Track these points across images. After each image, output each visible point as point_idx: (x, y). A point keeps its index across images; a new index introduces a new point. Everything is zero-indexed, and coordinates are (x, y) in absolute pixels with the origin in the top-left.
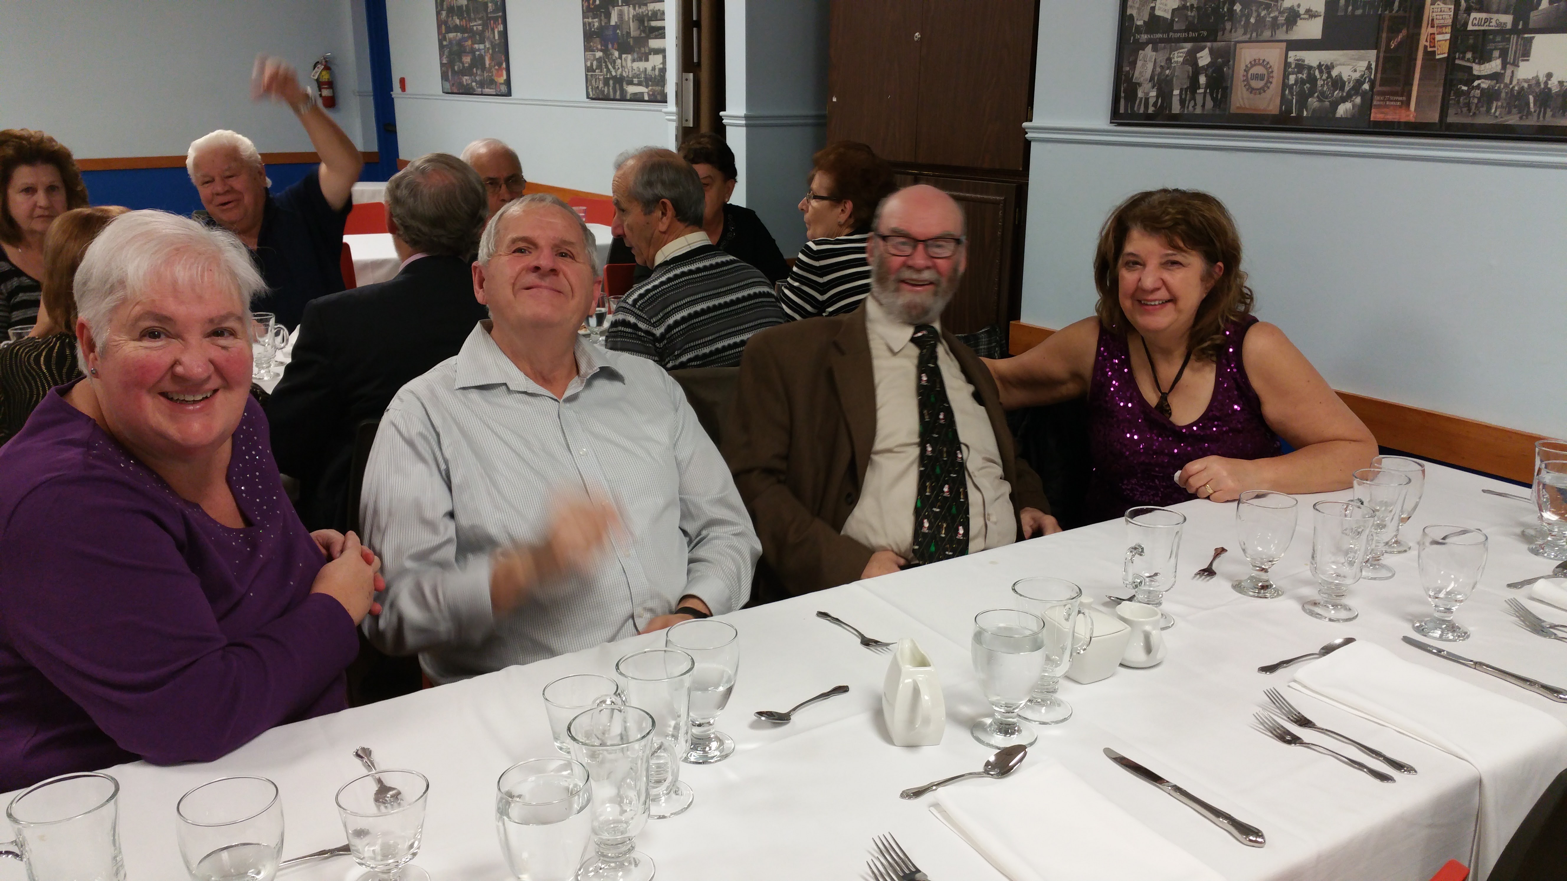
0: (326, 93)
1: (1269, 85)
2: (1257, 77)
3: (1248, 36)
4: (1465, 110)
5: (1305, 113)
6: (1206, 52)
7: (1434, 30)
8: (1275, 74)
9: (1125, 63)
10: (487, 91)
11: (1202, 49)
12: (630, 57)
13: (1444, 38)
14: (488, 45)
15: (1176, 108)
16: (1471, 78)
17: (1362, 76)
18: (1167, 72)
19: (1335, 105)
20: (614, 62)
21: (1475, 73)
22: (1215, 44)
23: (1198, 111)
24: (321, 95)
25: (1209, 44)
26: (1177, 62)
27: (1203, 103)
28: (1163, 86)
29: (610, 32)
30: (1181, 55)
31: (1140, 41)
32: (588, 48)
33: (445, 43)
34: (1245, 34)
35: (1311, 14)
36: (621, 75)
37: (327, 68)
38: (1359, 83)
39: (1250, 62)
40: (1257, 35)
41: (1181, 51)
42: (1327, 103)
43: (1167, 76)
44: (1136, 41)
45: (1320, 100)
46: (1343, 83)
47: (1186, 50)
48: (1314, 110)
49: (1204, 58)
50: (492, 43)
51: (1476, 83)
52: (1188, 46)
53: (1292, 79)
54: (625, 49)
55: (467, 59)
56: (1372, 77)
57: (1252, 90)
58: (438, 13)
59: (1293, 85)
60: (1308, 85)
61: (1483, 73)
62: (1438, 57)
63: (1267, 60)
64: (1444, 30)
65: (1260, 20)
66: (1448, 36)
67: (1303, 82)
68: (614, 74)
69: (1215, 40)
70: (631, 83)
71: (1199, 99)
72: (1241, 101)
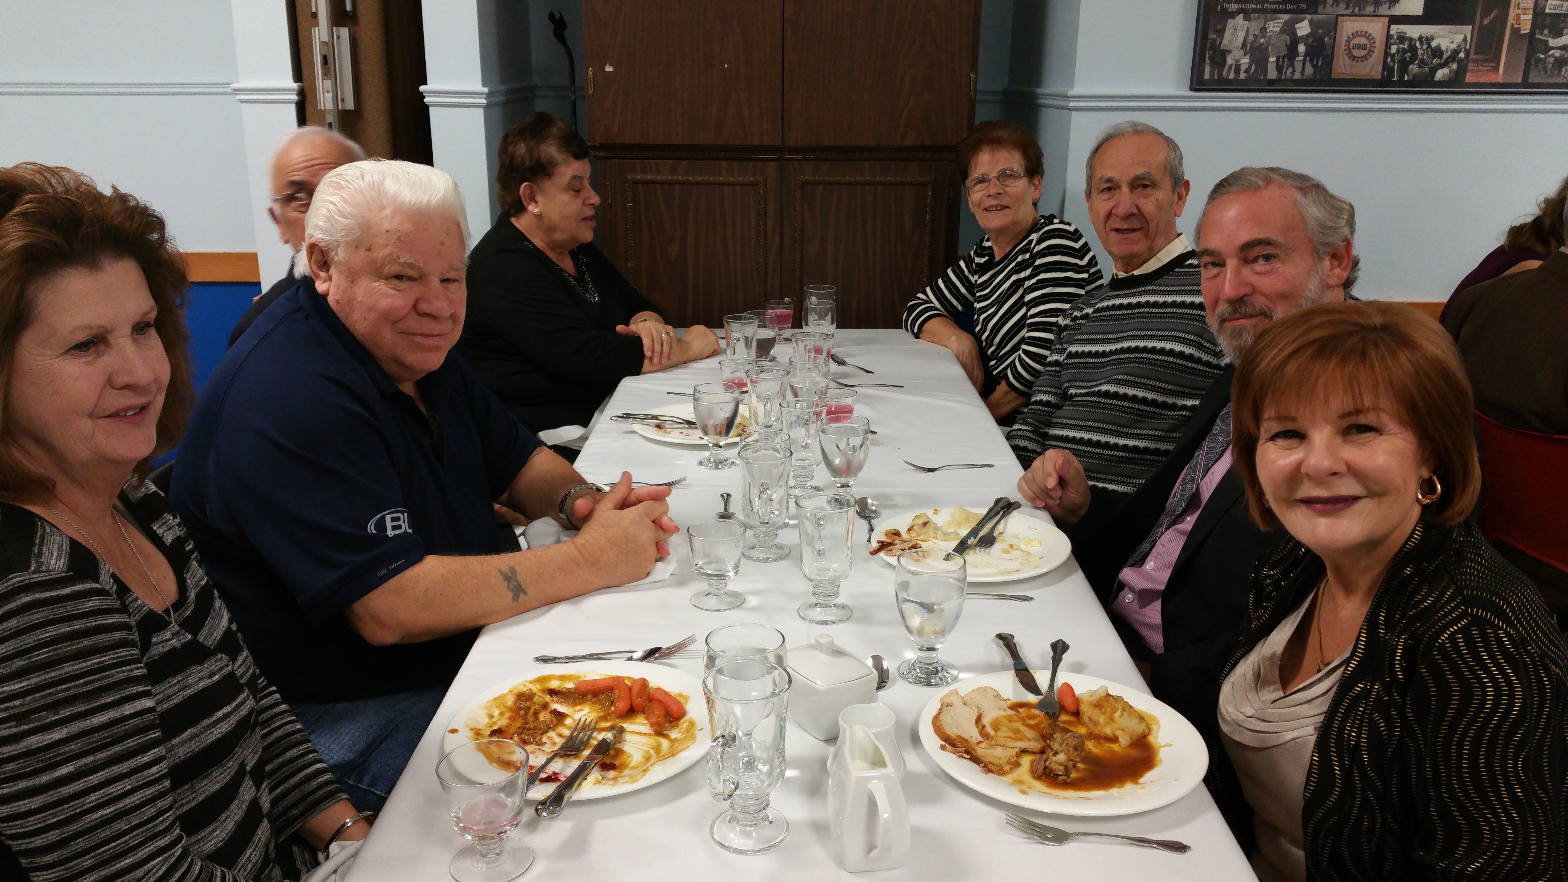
1: (1371, 53)
2: (1358, 47)
3: (1349, 11)
4: (1542, 73)
5: (1406, 78)
6: (1306, 23)
7: (1520, 12)
8: (1377, 44)
9: (1211, 30)
11: (1303, 20)
13: (1527, 18)
16: (1547, 48)
17: (1459, 46)
18: (1262, 40)
19: (1433, 71)
21: (1551, 44)
22: (1315, 16)
23: (1297, 76)
25: (1309, 16)
26: (1273, 32)
27: (1301, 68)
28: (1258, 54)
30: (1278, 25)
31: (1230, 10)
34: (1347, 8)
38: (1456, 52)
39: (1353, 34)
40: (1359, 10)
41: (1277, 21)
42: (1426, 69)
43: (1262, 44)
44: (1224, 11)
45: (1420, 67)
46: (1442, 53)
47: (1283, 20)
48: (1414, 76)
49: (1303, 29)
51: (1551, 53)
52: (1286, 17)
53: (1394, 49)
56: (1468, 47)
57: (1354, 58)
59: (1394, 54)
60: (1409, 54)
61: (1556, 45)
62: (1522, 32)
63: (1369, 32)
64: (1528, 11)
66: (1530, 17)
67: (1404, 51)
69: (1316, 13)
71: (1298, 66)
72: (1342, 66)
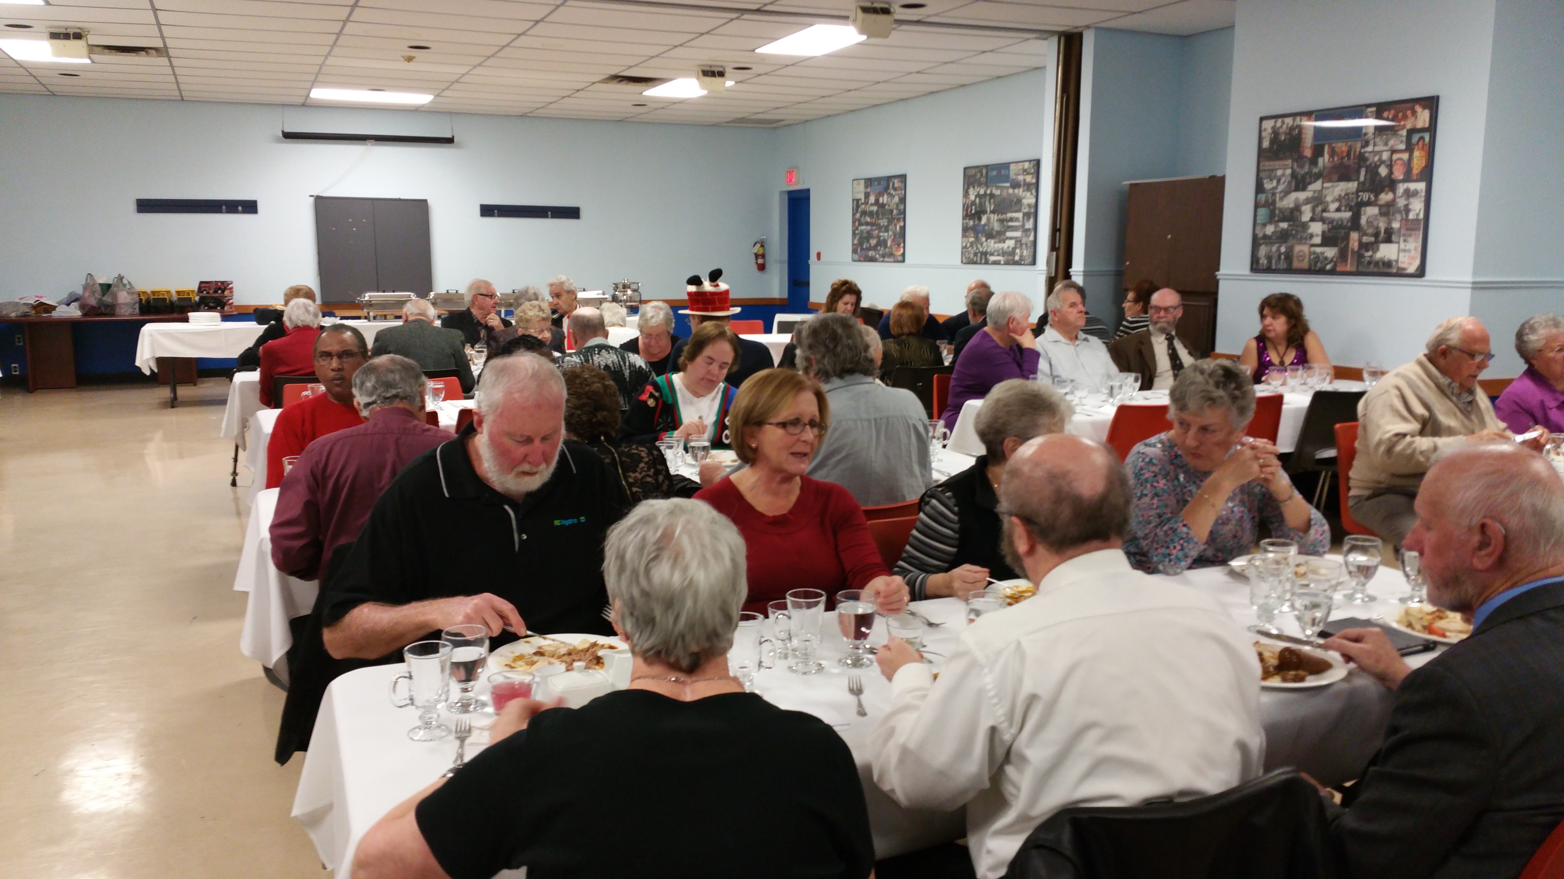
0: (760, 261)
1: (1305, 259)
2: (1301, 256)
3: (1298, 242)
4: (1363, 267)
5: (1316, 268)
6: (1284, 247)
7: (1353, 242)
8: (1306, 255)
9: (1255, 251)
10: (886, 259)
11: (1282, 246)
12: (993, 241)
13: (1356, 245)
14: (890, 233)
15: (1274, 267)
16: (1364, 257)
17: (1333, 256)
18: (1270, 254)
19: (1326, 266)
20: (982, 244)
21: (1365, 255)
22: (1287, 245)
23: (1282, 268)
24: (757, 263)
25: (1285, 245)
26: (1273, 250)
27: (1283, 265)
28: (1269, 258)
29: (980, 228)
32: (964, 235)
33: (857, 232)
35: (1317, 235)
36: (986, 251)
37: (762, 246)
38: (1333, 258)
39: (1298, 251)
40: (1301, 242)
41: (1275, 247)
42: (1323, 265)
44: (1259, 243)
45: (1321, 264)
46: (1328, 258)
47: (1277, 246)
48: (1319, 267)
49: (1283, 249)
50: (894, 233)
51: (1366, 259)
53: (1312, 257)
54: (990, 236)
55: (873, 242)
56: (1336, 256)
57: (1299, 260)
58: (854, 215)
59: (1312, 259)
60: (1317, 259)
61: (1368, 255)
62: (1355, 250)
63: (1304, 250)
64: (1356, 242)
65: (1301, 237)
67: (1315, 258)
68: (981, 250)
70: (992, 254)
72: (1296, 264)
